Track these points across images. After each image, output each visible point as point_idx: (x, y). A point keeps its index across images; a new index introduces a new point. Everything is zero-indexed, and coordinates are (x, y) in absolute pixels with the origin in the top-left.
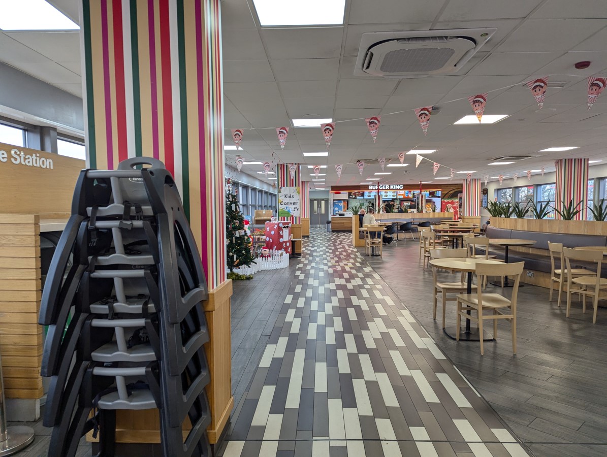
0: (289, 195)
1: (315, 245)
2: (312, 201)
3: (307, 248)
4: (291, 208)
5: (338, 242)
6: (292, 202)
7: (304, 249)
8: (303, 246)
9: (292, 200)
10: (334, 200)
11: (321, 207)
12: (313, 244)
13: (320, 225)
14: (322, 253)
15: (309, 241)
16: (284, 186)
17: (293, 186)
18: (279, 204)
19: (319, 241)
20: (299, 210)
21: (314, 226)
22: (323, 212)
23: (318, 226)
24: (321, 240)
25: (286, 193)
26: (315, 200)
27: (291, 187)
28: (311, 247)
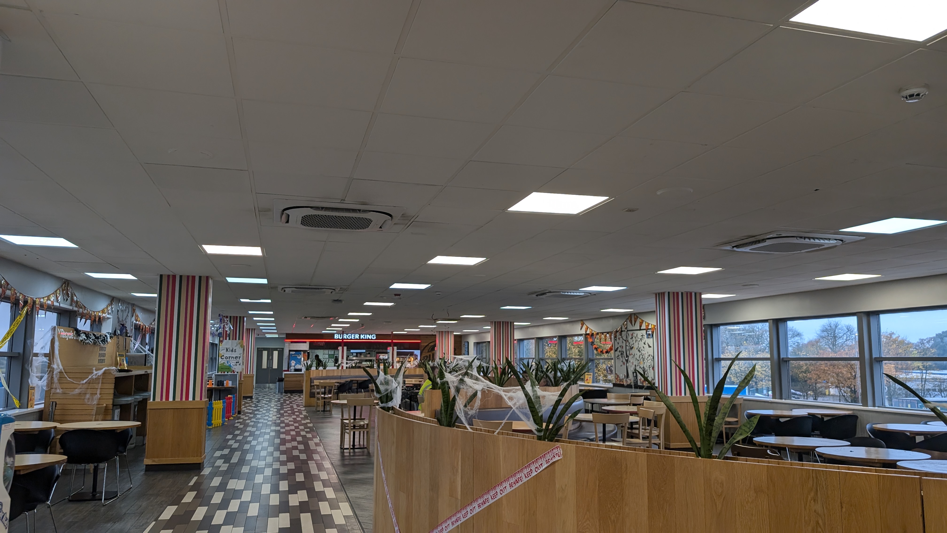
0: (231, 349)
1: (259, 405)
2: (260, 352)
3: (248, 408)
4: (232, 362)
5: (288, 402)
6: (234, 356)
7: (244, 409)
8: (243, 407)
9: (234, 355)
10: (290, 351)
11: (272, 359)
12: (256, 405)
13: (270, 385)
14: (265, 412)
15: (252, 402)
16: (226, 339)
17: (236, 339)
18: (220, 358)
19: (264, 402)
20: (241, 364)
21: (262, 385)
22: (275, 366)
23: (268, 385)
24: (267, 401)
25: (227, 347)
26: (265, 349)
27: (234, 341)
28: (254, 407)
